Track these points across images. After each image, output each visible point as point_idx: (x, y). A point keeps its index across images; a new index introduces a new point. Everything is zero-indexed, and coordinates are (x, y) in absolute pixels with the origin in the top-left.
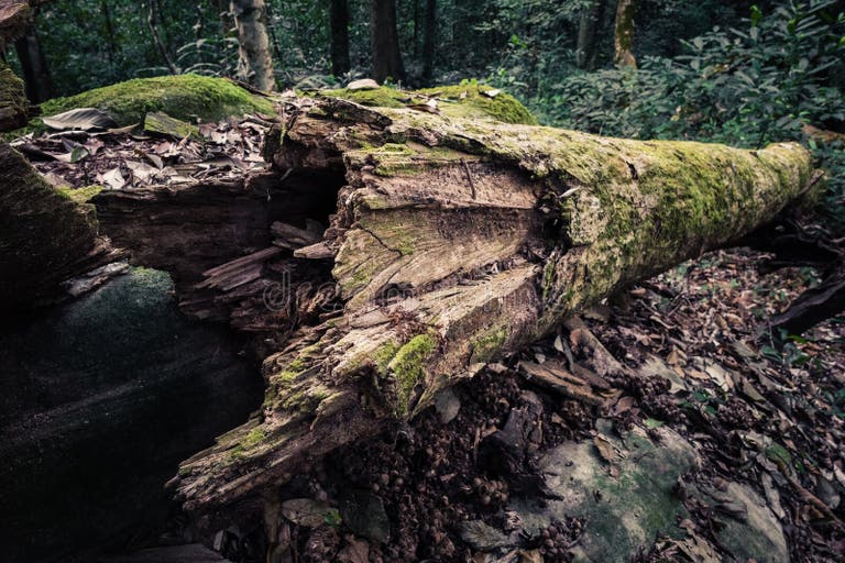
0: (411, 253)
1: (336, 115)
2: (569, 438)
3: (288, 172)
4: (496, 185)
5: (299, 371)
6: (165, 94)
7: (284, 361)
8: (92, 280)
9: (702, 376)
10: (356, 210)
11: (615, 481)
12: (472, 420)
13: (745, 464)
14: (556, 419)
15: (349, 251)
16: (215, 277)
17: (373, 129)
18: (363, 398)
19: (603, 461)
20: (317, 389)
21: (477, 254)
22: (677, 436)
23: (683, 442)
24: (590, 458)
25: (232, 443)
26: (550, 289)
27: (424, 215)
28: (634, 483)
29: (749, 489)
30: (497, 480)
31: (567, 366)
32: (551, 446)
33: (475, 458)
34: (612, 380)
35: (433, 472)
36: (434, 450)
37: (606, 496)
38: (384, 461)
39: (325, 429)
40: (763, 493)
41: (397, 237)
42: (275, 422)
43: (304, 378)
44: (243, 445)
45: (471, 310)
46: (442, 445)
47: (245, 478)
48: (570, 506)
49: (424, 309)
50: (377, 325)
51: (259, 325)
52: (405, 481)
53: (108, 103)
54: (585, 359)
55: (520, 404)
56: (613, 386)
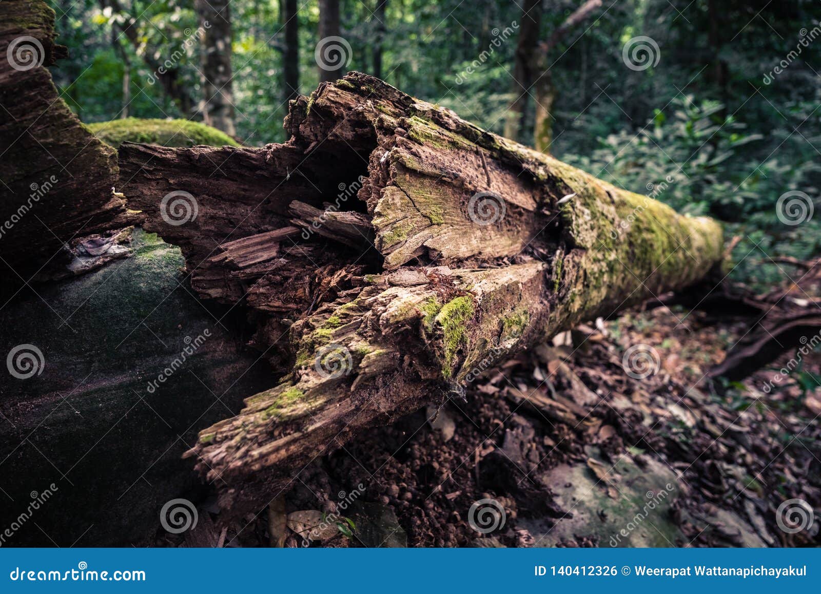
0: (439, 224)
1: (363, 88)
2: (562, 462)
3: (313, 145)
4: (505, 182)
5: (335, 327)
6: (159, 130)
7: (317, 321)
8: (94, 259)
9: (667, 414)
10: (393, 168)
11: (615, 503)
12: (468, 441)
13: (727, 491)
14: (549, 442)
15: (387, 205)
16: (231, 250)
17: (398, 107)
18: (406, 357)
19: (601, 484)
20: (359, 345)
21: (491, 243)
22: (660, 464)
23: (666, 469)
24: (586, 481)
25: (263, 405)
26: (560, 284)
27: (449, 191)
28: (633, 504)
29: (735, 516)
30: (505, 497)
31: (549, 395)
32: (547, 468)
33: (478, 476)
34: (592, 410)
35: (440, 487)
36: (440, 463)
37: (611, 517)
38: (391, 474)
39: (365, 394)
40: (748, 521)
41: (427, 205)
42: (311, 381)
43: (343, 334)
44: (280, 402)
45: (497, 287)
46: (446, 460)
47: (281, 442)
48: (578, 526)
49: (459, 277)
50: (415, 286)
51: (276, 304)
52: (414, 495)
53: (104, 134)
54: (564, 389)
55: (513, 426)
56: (593, 415)
